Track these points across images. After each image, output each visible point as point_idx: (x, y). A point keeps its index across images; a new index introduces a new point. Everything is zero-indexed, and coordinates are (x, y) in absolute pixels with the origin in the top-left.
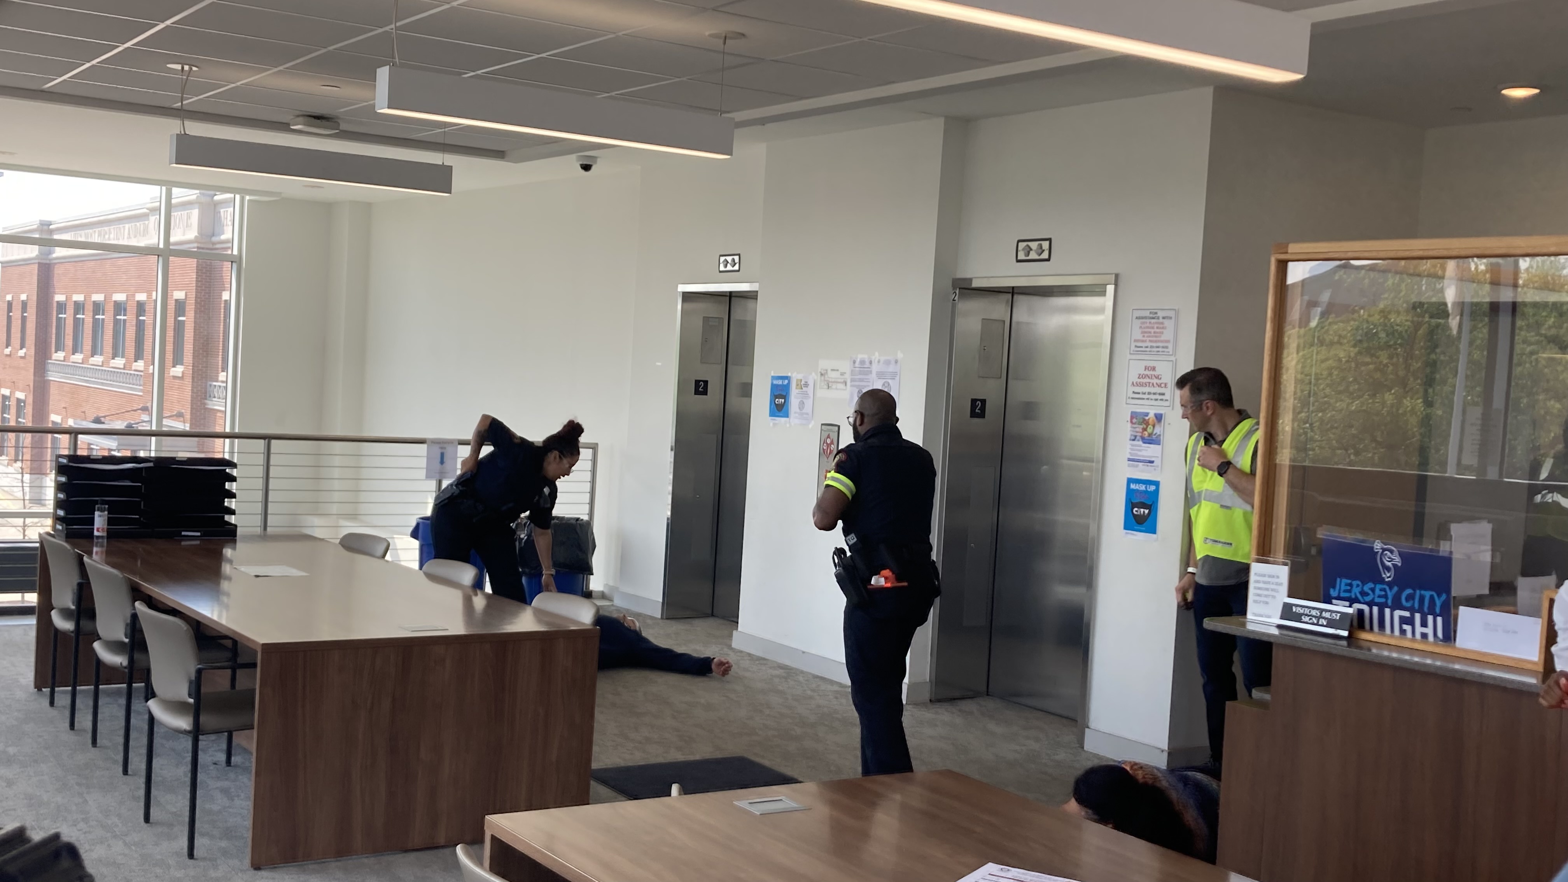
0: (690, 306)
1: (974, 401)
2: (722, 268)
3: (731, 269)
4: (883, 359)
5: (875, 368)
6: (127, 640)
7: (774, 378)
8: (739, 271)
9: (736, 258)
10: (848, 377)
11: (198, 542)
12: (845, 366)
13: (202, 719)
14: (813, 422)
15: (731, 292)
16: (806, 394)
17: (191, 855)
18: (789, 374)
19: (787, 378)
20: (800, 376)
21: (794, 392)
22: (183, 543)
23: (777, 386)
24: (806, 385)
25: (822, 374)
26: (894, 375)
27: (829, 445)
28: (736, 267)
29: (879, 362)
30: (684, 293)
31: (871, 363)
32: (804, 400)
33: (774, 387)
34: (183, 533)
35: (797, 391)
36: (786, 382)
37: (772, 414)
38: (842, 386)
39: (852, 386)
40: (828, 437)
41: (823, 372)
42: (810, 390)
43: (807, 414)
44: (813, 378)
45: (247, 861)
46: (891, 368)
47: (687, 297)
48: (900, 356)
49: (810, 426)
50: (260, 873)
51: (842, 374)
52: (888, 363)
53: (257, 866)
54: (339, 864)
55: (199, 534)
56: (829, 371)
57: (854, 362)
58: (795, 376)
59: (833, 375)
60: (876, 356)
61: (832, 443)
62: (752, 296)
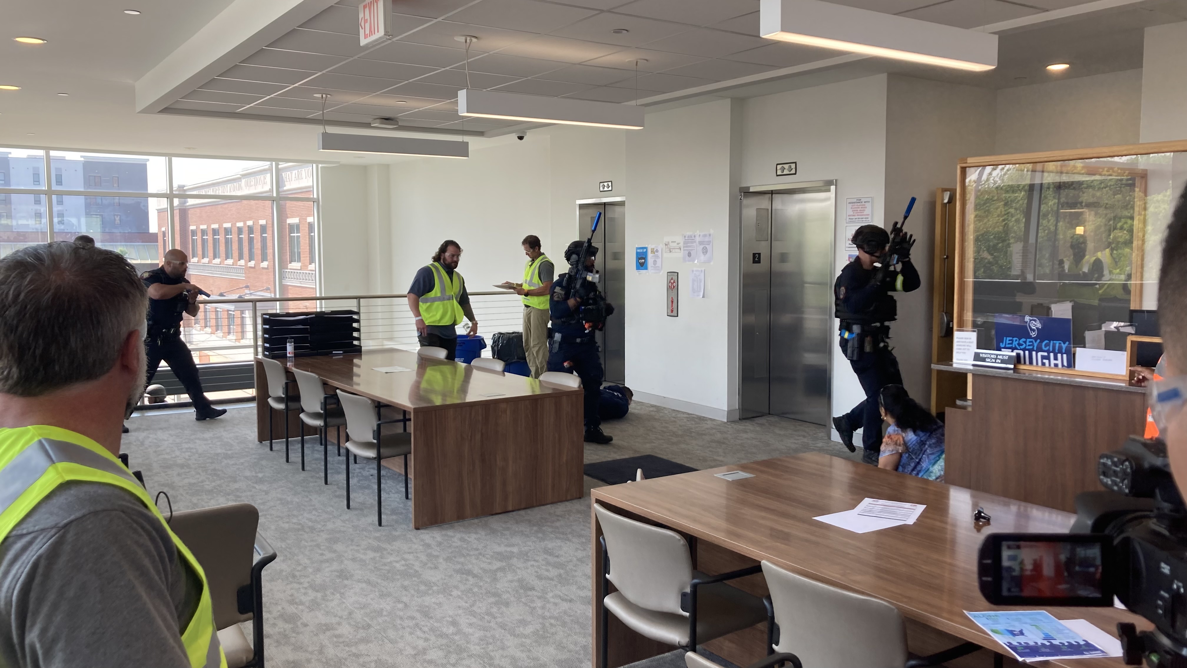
0: (585, 211)
1: (754, 254)
2: (601, 189)
3: (607, 189)
4: (702, 234)
5: (698, 239)
6: (322, 412)
7: (637, 248)
8: (611, 190)
9: (610, 184)
10: (681, 245)
11: (342, 357)
12: (680, 239)
13: (382, 450)
14: (662, 272)
15: (605, 203)
16: (657, 257)
17: (380, 524)
18: (646, 246)
19: (646, 248)
20: (653, 247)
21: (650, 256)
22: (334, 358)
23: (640, 252)
24: (657, 251)
25: (666, 245)
26: (709, 243)
27: (672, 284)
28: (610, 189)
29: (700, 236)
30: (580, 205)
31: (695, 236)
32: (657, 260)
33: (637, 253)
34: (334, 352)
35: (652, 255)
36: (645, 250)
37: (638, 268)
38: (679, 250)
39: (684, 250)
40: (672, 279)
41: (667, 243)
42: (659, 254)
43: (658, 267)
44: (661, 247)
45: (412, 525)
46: (707, 239)
47: (581, 206)
48: (712, 232)
49: (661, 274)
50: (419, 532)
51: (678, 244)
52: (705, 236)
53: (417, 528)
54: (459, 523)
55: (342, 352)
56: (670, 242)
57: (685, 237)
58: (650, 248)
59: (671, 244)
60: (698, 233)
61: (674, 282)
62: (622, 204)
